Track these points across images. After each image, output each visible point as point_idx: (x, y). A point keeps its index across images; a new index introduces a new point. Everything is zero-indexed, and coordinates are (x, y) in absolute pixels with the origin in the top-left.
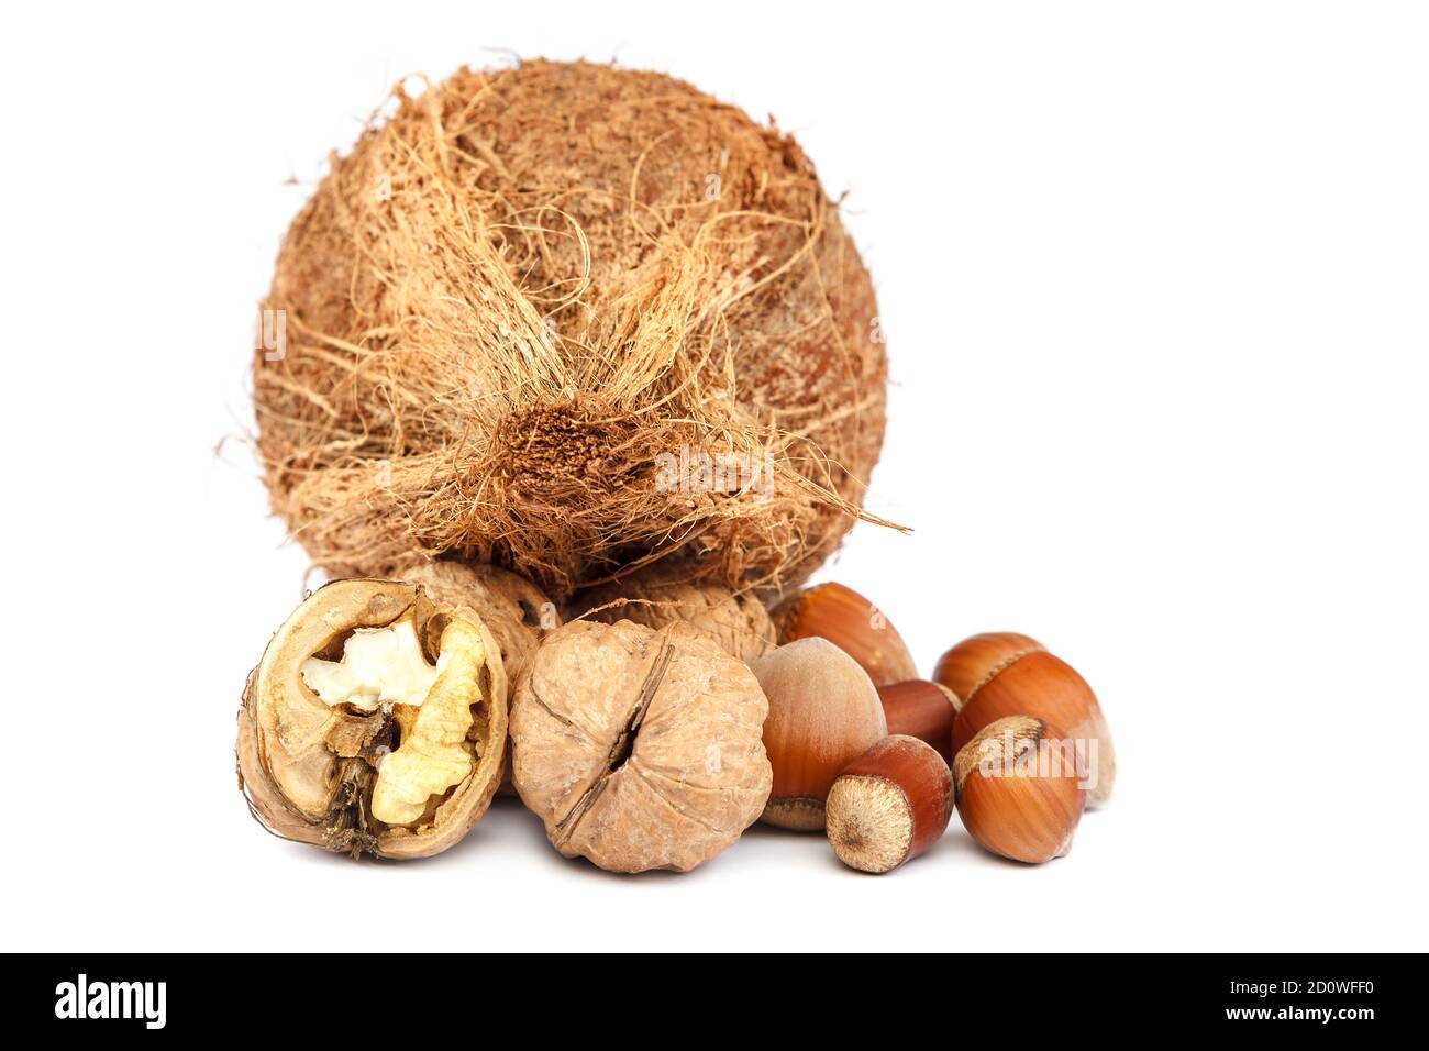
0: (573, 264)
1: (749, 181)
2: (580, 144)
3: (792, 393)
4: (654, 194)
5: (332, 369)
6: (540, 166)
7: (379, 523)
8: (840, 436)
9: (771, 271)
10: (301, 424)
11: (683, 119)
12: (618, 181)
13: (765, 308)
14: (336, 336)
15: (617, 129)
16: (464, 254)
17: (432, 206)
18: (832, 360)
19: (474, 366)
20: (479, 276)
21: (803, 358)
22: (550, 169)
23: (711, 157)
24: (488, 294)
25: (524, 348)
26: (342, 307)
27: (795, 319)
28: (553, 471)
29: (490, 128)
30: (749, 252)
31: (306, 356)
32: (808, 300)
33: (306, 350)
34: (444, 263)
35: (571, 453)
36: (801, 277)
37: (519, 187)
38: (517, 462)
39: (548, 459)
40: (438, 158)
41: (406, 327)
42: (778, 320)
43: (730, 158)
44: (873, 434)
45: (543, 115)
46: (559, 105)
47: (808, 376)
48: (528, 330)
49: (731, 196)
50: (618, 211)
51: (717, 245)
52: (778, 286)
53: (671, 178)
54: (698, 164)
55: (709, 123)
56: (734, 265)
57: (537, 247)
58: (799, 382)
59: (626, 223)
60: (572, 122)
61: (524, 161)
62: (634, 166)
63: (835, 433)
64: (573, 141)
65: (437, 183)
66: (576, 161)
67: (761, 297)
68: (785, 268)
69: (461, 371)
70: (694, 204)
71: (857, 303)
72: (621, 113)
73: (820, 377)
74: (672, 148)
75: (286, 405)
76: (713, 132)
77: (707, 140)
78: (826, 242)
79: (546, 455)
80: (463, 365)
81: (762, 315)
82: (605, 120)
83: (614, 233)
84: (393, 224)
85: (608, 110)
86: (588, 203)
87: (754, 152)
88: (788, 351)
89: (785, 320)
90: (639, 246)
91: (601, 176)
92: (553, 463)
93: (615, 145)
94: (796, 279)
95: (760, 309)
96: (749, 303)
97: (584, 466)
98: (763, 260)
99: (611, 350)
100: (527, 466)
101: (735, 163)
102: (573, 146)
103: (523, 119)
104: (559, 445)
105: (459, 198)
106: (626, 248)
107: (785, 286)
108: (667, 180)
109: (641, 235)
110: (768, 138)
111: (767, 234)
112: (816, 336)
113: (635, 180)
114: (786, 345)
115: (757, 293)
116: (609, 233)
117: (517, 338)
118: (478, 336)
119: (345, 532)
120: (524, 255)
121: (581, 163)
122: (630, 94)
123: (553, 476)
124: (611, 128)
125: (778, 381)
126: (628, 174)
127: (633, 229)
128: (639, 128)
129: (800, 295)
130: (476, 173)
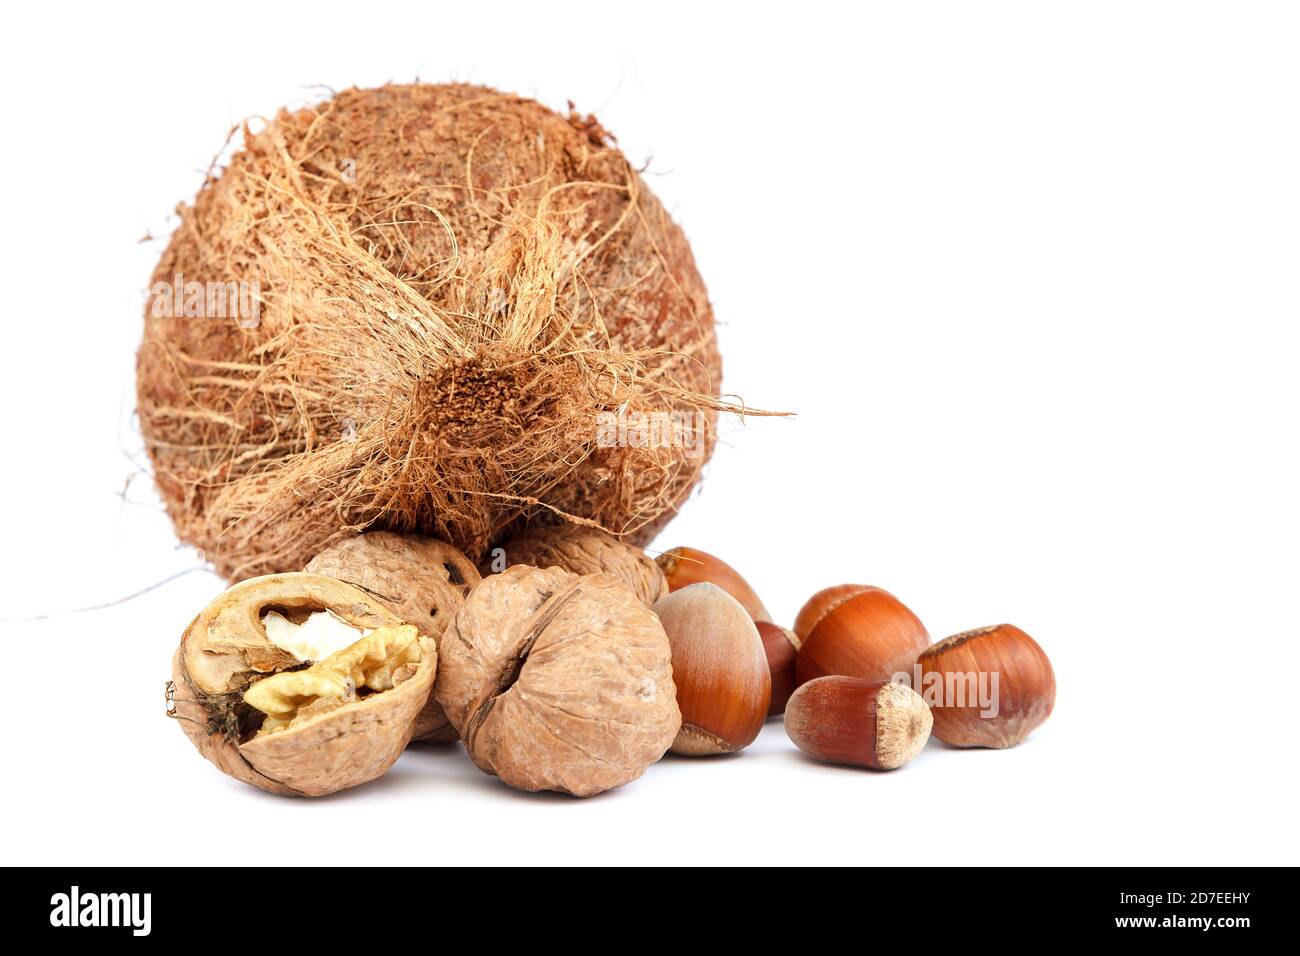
0: (431, 255)
1: (567, 159)
2: (412, 151)
3: (642, 339)
4: (488, 182)
5: (227, 392)
6: (381, 177)
7: (304, 513)
8: (690, 371)
9: (603, 234)
10: (203, 448)
11: (496, 116)
12: (454, 177)
13: (605, 266)
14: (225, 361)
15: (441, 132)
16: (338, 258)
17: (296, 225)
18: (670, 305)
19: (369, 353)
20: (357, 274)
21: (645, 306)
22: (391, 178)
23: (529, 144)
24: (369, 288)
25: (415, 326)
26: (225, 335)
27: (631, 273)
28: (475, 416)
29: (329, 152)
30: (581, 220)
31: (197, 386)
32: (639, 256)
33: (197, 381)
34: (320, 271)
35: (488, 398)
36: (630, 235)
37: (368, 197)
38: (442, 415)
39: (468, 407)
40: (292, 183)
41: (294, 336)
42: (618, 275)
43: (546, 142)
44: (713, 369)
45: (373, 133)
46: (385, 121)
47: (653, 322)
48: (415, 310)
49: (555, 174)
50: (461, 203)
51: (555, 217)
52: (614, 245)
53: (499, 167)
54: (519, 151)
55: (519, 116)
56: (572, 232)
57: (396, 246)
58: (647, 328)
59: (470, 212)
60: (401, 133)
61: (367, 173)
62: (465, 162)
63: (685, 369)
64: (405, 150)
65: (297, 204)
66: (413, 166)
67: (599, 258)
68: (616, 228)
69: (356, 362)
70: (525, 185)
71: (680, 255)
72: (442, 120)
73: (663, 320)
74: (493, 141)
75: (184, 435)
76: (525, 122)
77: (522, 130)
78: (643, 204)
79: (466, 404)
80: (357, 355)
81: (604, 273)
82: (429, 127)
83: (461, 222)
84: (262, 250)
85: (430, 119)
86: (432, 200)
87: (565, 134)
88: (632, 301)
89: (624, 275)
90: (486, 228)
91: (438, 175)
92: (473, 410)
93: (443, 147)
94: (625, 238)
95: (601, 269)
96: (591, 263)
97: (501, 407)
98: (596, 224)
99: (490, 315)
100: (451, 416)
101: (550, 146)
102: (407, 154)
103: (357, 138)
104: (475, 393)
105: (320, 212)
106: (475, 232)
107: (618, 244)
108: (496, 170)
109: (486, 219)
110: (573, 121)
111: (592, 202)
112: (652, 286)
113: (469, 173)
114: (629, 296)
115: (597, 253)
116: (457, 222)
117: (406, 318)
118: (368, 326)
119: (267, 533)
120: (386, 255)
121: (418, 168)
122: (444, 102)
123: (475, 421)
124: (436, 133)
125: (628, 329)
126: (461, 169)
127: (477, 215)
128: (462, 128)
129: (632, 251)
130: (327, 190)
